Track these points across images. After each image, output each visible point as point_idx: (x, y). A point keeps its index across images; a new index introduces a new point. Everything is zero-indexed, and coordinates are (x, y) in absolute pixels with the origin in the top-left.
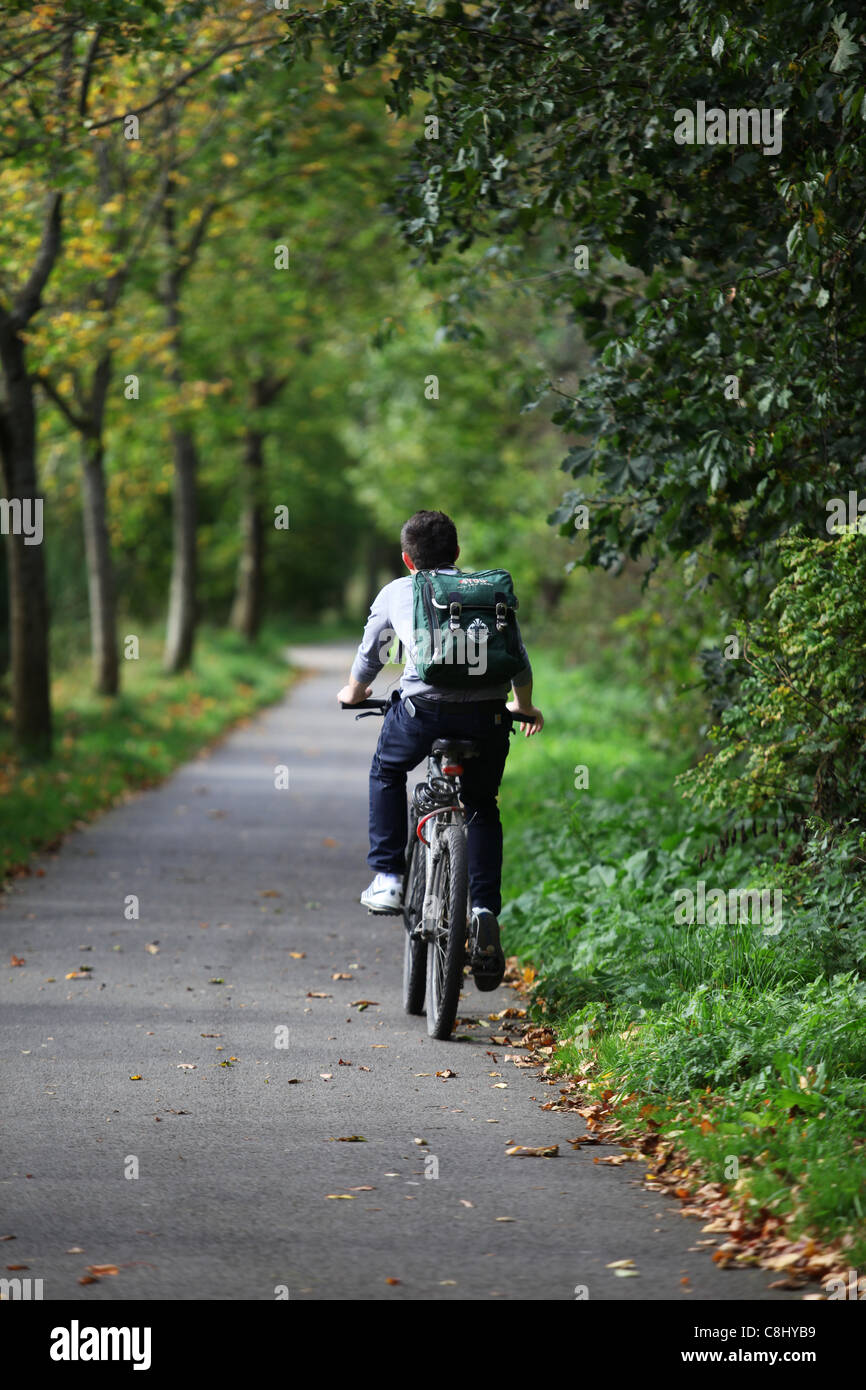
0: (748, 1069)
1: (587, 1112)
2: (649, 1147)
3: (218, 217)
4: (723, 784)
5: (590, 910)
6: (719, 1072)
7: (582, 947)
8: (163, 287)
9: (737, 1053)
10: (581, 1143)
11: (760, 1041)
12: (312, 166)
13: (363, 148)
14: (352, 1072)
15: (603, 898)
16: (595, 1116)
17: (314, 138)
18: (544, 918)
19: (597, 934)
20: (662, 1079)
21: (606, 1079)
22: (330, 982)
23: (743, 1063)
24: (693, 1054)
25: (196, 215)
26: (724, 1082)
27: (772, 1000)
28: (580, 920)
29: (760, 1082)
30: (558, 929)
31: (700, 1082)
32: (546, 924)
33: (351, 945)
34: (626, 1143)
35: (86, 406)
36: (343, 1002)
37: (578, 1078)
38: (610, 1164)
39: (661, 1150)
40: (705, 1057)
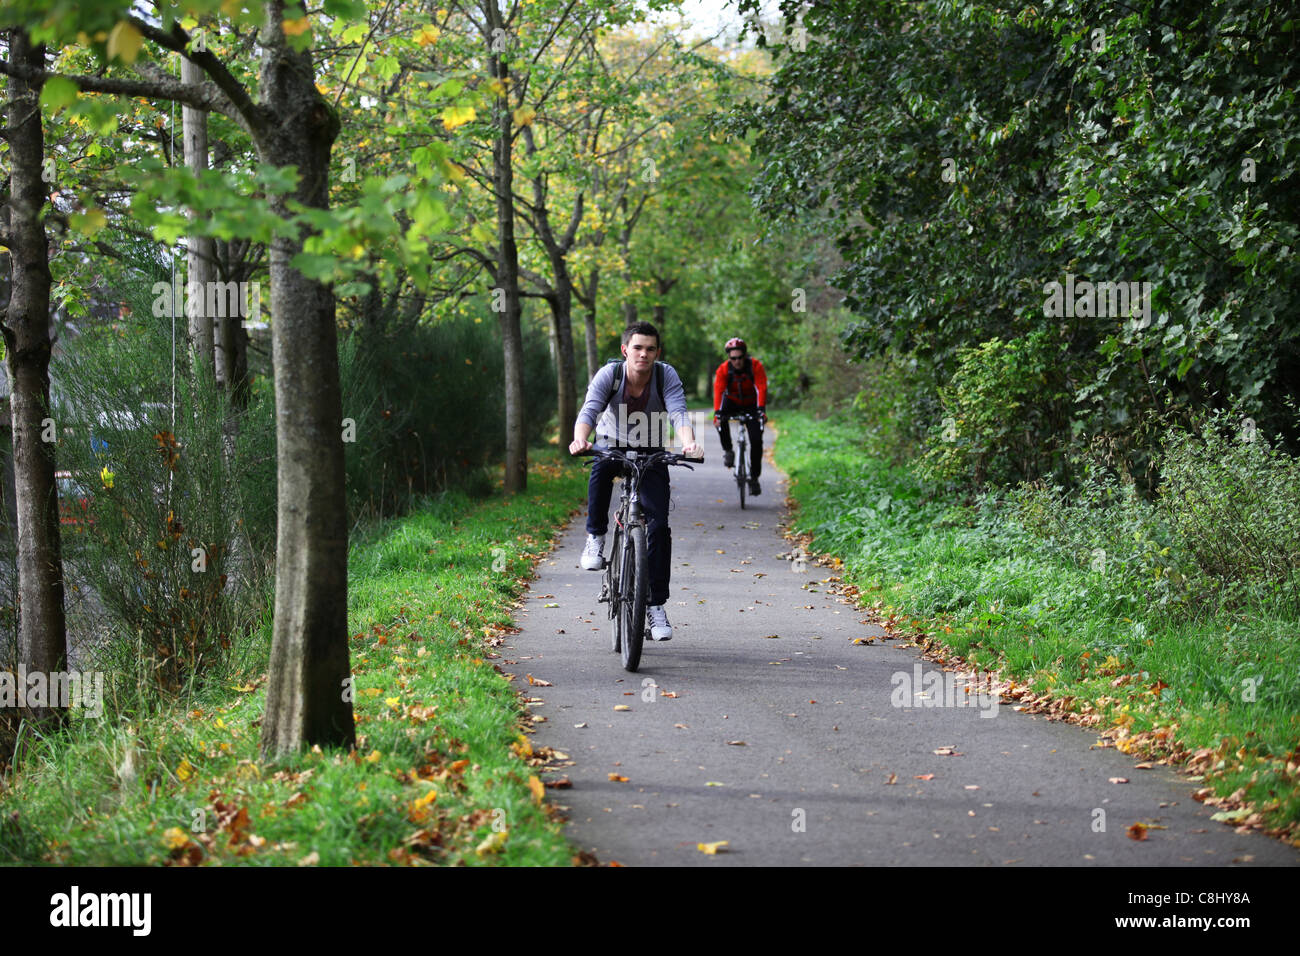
0: (963, 603)
1: (884, 624)
2: (920, 640)
3: (647, 202)
4: (932, 468)
5: (865, 530)
6: (948, 604)
7: (866, 547)
8: (621, 236)
9: (957, 596)
10: (884, 639)
11: (969, 590)
12: (695, 177)
13: (717, 168)
14: (763, 606)
15: (872, 524)
16: (888, 626)
17: (695, 164)
18: (842, 534)
19: (872, 542)
20: (920, 608)
21: (890, 608)
22: (740, 565)
23: (960, 600)
24: (936, 596)
25: (637, 202)
26: (952, 609)
27: (970, 570)
28: (861, 535)
29: (969, 610)
30: (849, 539)
31: (940, 609)
32: (844, 537)
33: (745, 548)
34: (907, 638)
35: (586, 293)
36: (749, 574)
37: (874, 609)
38: (901, 648)
39: (926, 642)
40: (942, 597)
